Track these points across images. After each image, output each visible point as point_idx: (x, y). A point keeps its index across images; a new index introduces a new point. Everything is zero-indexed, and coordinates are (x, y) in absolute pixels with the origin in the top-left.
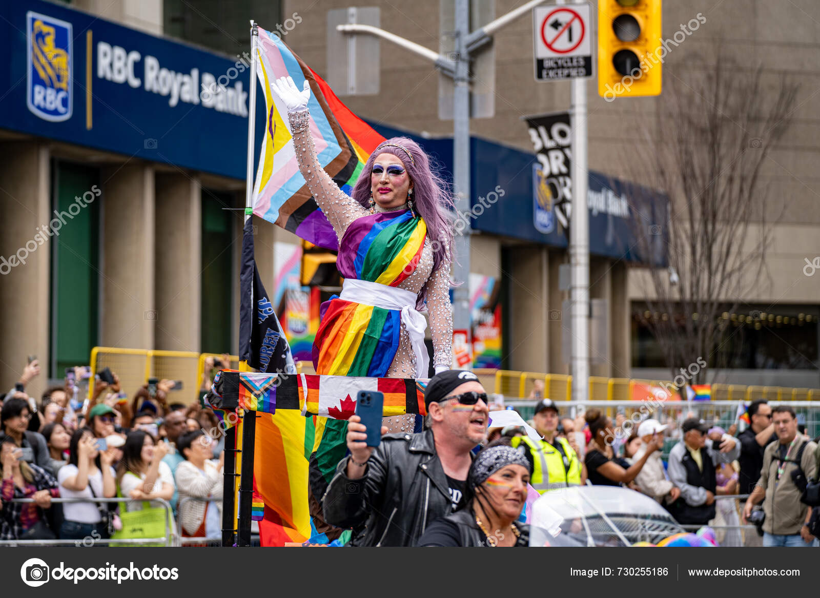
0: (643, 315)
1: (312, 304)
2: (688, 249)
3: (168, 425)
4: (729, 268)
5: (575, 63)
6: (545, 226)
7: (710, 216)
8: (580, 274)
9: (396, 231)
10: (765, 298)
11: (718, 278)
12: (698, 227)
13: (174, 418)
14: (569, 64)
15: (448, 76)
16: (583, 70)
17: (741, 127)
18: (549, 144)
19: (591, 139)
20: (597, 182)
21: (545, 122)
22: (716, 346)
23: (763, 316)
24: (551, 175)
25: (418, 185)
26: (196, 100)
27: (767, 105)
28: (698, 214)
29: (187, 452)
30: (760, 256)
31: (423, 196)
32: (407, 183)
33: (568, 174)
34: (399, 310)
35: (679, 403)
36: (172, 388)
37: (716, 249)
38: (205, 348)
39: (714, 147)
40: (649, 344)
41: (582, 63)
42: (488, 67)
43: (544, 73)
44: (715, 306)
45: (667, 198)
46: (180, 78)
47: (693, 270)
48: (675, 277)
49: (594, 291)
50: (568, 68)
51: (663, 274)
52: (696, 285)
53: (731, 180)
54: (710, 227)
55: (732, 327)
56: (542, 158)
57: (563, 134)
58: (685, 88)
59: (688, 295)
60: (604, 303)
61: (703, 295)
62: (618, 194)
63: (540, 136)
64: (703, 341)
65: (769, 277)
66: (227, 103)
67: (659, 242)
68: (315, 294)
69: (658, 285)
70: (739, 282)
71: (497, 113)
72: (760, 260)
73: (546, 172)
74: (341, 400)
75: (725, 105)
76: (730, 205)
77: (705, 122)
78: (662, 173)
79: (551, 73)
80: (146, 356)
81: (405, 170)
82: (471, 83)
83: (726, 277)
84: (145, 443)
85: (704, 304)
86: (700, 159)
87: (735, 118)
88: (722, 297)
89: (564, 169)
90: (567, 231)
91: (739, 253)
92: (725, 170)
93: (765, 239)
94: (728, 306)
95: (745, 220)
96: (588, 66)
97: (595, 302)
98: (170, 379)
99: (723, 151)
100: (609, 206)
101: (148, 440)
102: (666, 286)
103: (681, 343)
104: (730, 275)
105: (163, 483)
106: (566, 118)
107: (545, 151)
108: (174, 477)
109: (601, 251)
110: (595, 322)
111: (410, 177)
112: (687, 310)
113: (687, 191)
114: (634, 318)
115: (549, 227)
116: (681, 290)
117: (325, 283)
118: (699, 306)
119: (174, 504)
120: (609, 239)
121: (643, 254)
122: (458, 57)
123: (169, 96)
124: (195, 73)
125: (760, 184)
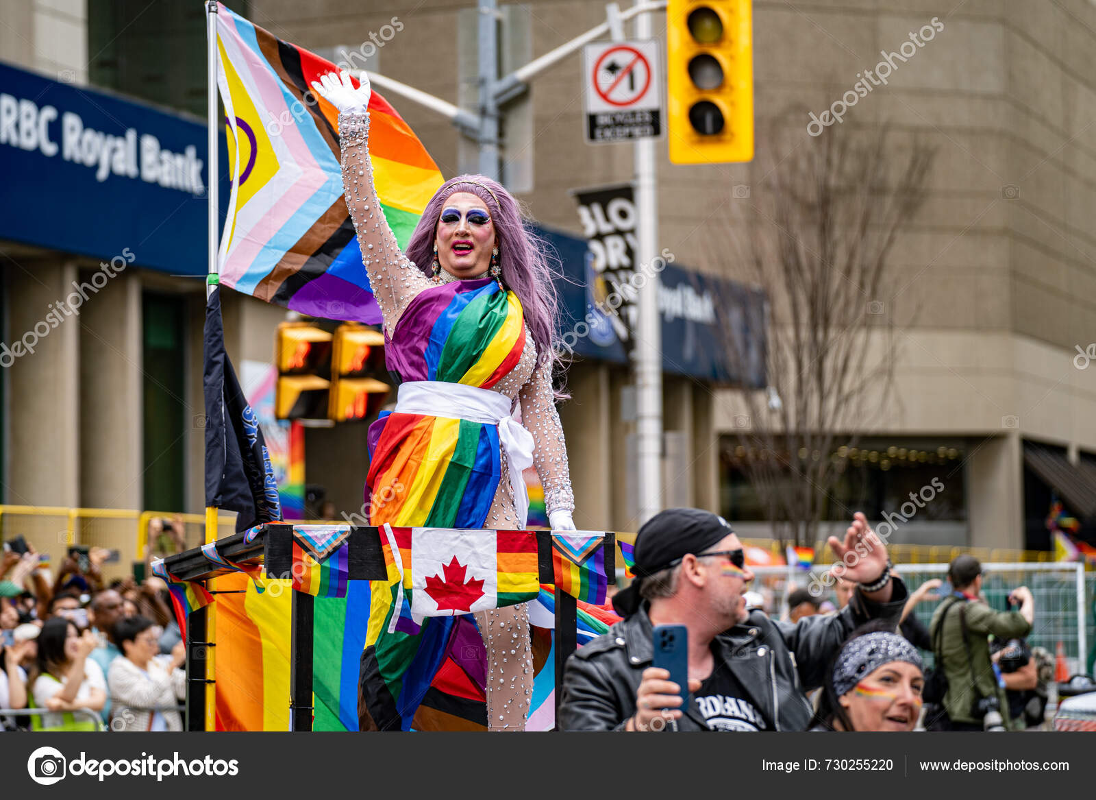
0: (734, 451)
1: (292, 443)
2: (792, 365)
3: (99, 610)
4: (847, 387)
5: (638, 119)
6: (602, 335)
7: (820, 318)
8: (649, 398)
9: (487, 305)
10: (895, 427)
11: (831, 403)
12: (805, 334)
13: (108, 600)
14: (631, 120)
15: (471, 137)
16: (649, 129)
17: (859, 202)
18: (605, 228)
19: (663, 218)
20: (671, 276)
21: (600, 198)
22: (831, 492)
23: (892, 450)
24: (608, 269)
25: (507, 242)
26: (132, 170)
27: (895, 172)
28: (805, 317)
29: (128, 646)
30: (887, 372)
31: (514, 258)
32: (492, 238)
33: (632, 268)
34: (494, 423)
35: (780, 568)
36: (105, 561)
37: (828, 364)
38: (149, 504)
39: (825, 229)
40: (743, 490)
41: (648, 118)
42: (523, 125)
43: (598, 132)
44: (828, 441)
45: (764, 296)
46: (111, 142)
47: (800, 391)
48: (776, 401)
49: (668, 421)
50: (630, 125)
51: (760, 398)
52: (803, 411)
53: (848, 271)
54: (820, 335)
55: (851, 468)
56: (595, 246)
57: (623, 214)
58: (787, 151)
59: (792, 425)
60: (682, 438)
61: (812, 424)
62: (699, 292)
63: (593, 216)
64: (813, 487)
65: (899, 401)
66: (176, 176)
67: (754, 355)
68: (297, 430)
69: (754, 413)
70: (859, 406)
71: (538, 185)
72: (886, 378)
73: (600, 264)
74: (443, 565)
75: (840, 172)
76: (847, 304)
77: (812, 196)
78: (759, 264)
79: (608, 133)
80: (68, 517)
81: (490, 219)
82: (501, 147)
83: (844, 400)
84: (69, 634)
85: (813, 437)
86: (808, 243)
87: (851, 190)
88: (839, 427)
89: (625, 261)
90: (629, 344)
91: (860, 368)
92: (841, 258)
93: (893, 350)
94: (845, 438)
95: (868, 324)
96: (655, 123)
97: (671, 436)
98: (102, 547)
99: (837, 233)
100: (687, 308)
101: (71, 630)
102: (764, 413)
103: (785, 489)
104: (847, 399)
105: (92, 689)
106: (628, 193)
107: (600, 237)
108: (106, 679)
109: (678, 368)
110: (670, 464)
111: (496, 228)
112: (792, 445)
113: (790, 287)
114: (723, 457)
115: (607, 337)
116: (784, 418)
117: (310, 414)
118: (807, 440)
119: (106, 716)
120: (689, 352)
121: (733, 372)
122: (483, 112)
123: (96, 167)
124: (131, 135)
125: (887, 278)
